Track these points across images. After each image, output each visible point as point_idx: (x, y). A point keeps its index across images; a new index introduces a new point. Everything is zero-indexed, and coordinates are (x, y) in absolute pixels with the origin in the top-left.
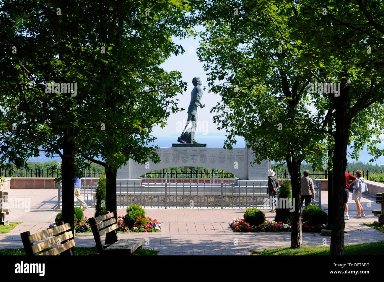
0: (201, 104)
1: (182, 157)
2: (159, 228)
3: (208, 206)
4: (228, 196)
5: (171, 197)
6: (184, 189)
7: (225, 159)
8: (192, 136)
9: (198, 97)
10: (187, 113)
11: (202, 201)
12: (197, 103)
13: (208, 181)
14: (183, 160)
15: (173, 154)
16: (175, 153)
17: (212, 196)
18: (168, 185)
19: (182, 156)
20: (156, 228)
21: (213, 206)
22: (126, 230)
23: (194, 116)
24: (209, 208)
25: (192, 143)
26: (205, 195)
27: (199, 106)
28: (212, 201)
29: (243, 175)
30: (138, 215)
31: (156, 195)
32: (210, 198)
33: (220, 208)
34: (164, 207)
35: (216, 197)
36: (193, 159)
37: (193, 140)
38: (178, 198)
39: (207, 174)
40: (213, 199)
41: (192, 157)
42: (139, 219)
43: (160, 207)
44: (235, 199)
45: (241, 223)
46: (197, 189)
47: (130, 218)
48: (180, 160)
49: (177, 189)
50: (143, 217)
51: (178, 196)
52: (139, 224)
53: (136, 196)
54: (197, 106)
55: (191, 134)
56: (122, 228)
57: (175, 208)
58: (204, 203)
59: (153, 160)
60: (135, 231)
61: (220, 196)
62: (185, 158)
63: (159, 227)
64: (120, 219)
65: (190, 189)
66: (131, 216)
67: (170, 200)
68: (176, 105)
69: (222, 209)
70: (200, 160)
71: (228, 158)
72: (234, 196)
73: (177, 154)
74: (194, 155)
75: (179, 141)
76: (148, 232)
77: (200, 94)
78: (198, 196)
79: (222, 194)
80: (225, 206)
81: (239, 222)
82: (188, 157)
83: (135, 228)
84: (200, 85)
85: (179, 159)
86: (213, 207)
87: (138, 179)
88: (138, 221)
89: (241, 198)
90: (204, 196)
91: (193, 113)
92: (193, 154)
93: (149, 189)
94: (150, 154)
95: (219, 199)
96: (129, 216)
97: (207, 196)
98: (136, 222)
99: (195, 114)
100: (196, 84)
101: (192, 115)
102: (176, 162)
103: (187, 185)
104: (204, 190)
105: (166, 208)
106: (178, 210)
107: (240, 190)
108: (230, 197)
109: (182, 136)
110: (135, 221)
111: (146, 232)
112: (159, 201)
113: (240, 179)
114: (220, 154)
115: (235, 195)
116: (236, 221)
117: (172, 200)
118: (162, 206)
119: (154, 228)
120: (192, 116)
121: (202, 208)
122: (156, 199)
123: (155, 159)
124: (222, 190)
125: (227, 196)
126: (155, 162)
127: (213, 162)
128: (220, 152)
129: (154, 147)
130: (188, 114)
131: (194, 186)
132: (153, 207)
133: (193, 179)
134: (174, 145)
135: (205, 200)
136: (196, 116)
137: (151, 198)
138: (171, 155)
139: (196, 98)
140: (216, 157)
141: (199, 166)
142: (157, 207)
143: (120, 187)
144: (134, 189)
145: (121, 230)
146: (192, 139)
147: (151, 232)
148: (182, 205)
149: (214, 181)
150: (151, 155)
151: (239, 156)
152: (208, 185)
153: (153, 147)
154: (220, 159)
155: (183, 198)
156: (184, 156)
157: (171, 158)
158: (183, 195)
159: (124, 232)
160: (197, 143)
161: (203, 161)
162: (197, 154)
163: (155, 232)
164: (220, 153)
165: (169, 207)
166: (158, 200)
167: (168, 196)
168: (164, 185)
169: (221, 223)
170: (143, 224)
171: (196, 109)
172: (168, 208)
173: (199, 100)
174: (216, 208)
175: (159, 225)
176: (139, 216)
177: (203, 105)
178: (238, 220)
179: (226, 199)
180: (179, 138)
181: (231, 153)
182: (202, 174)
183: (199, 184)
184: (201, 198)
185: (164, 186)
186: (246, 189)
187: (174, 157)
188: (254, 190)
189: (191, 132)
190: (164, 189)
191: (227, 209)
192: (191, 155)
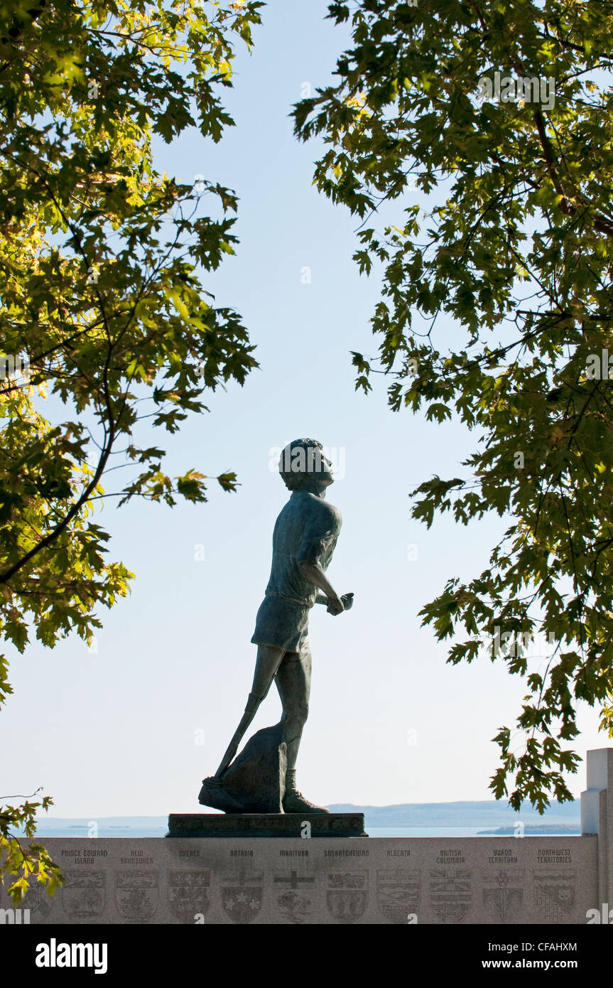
0: (330, 592)
1: (227, 893)
7: (468, 897)
8: (281, 773)
10: (253, 641)
12: (306, 588)
14: (230, 905)
15: (172, 875)
16: (186, 867)
19: (226, 884)
23: (290, 655)
25: (281, 811)
27: (320, 599)
36: (287, 901)
37: (288, 791)
41: (284, 889)
48: (217, 906)
54: (309, 604)
55: (275, 760)
62: (242, 898)
70: (328, 903)
71: (486, 894)
73: (196, 875)
74: (294, 880)
75: (207, 797)
82: (261, 890)
85: (206, 904)
92: (289, 875)
99: (297, 647)
101: (278, 650)
109: (223, 771)
114: (444, 874)
120: (280, 659)
128: (442, 861)
130: (256, 646)
134: (179, 824)
136: (303, 659)
138: (164, 882)
140: (418, 886)
146: (281, 787)
151: (549, 883)
154: (439, 898)
156: (236, 885)
157: (161, 895)
160: (309, 809)
161: (347, 910)
162: (306, 875)
164: (441, 867)
171: (304, 621)
177: (339, 596)
180: (207, 782)
181: (505, 866)
187: (182, 893)
192: (277, 880)
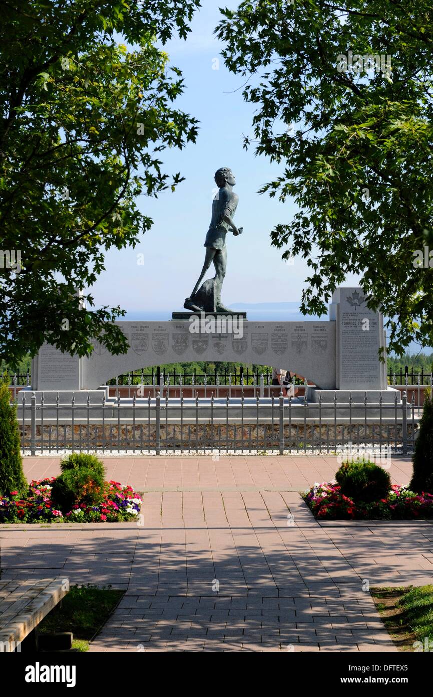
0: (234, 227)
1: (194, 342)
2: (135, 512)
3: (250, 448)
4: (294, 426)
5: (170, 429)
6: (197, 411)
7: (286, 344)
8: (215, 297)
9: (227, 212)
11: (239, 438)
12: (224, 225)
13: (249, 392)
14: (196, 347)
15: (173, 335)
16: (179, 332)
17: (260, 425)
18: (163, 402)
19: (194, 339)
20: (129, 510)
21: (262, 447)
22: (55, 517)
23: (218, 252)
24: (254, 452)
25: (215, 311)
26: (244, 423)
27: (230, 230)
28: (259, 435)
29: (325, 380)
30: (85, 479)
31: (137, 424)
32: (254, 429)
33: (276, 452)
34: (153, 452)
35: (268, 427)
36: (217, 345)
37: (218, 303)
38: (186, 430)
39: (247, 376)
40: (261, 433)
41: (216, 341)
42: (87, 490)
43: (145, 452)
44: (309, 430)
45: (332, 498)
46: (227, 411)
47: (65, 487)
48: (190, 348)
49: (181, 411)
50: (96, 483)
51: (185, 425)
52: (88, 500)
53: (94, 427)
54: (226, 232)
55: (212, 292)
56: (47, 511)
57: (178, 452)
58: (242, 441)
59: (108, 346)
60: (76, 519)
61: (276, 425)
62: (200, 344)
63: (137, 507)
64: (45, 487)
65: (212, 412)
66: (68, 482)
67: (168, 434)
68: (158, 169)
69: (281, 453)
70: (233, 346)
72: (308, 425)
73: (182, 335)
75: (187, 306)
76: (109, 520)
77: (231, 205)
78: (230, 426)
79: (281, 420)
80: (287, 446)
81: (327, 492)
82: (207, 341)
83: (78, 512)
84: (232, 185)
85: (186, 346)
86: (263, 451)
87: (99, 389)
88: (85, 494)
89: (323, 430)
90: (243, 425)
91: (218, 244)
93: (120, 412)
94: (100, 330)
95: (274, 432)
96: (63, 483)
97: (248, 425)
98: (79, 498)
99: (221, 249)
100: (222, 182)
101: (214, 249)
102: (180, 353)
103: (205, 402)
104: (242, 411)
105: (158, 454)
106: (186, 457)
107: (321, 411)
108: (300, 427)
109: (193, 295)
110: (78, 493)
111: (102, 521)
112: (144, 437)
113: (318, 388)
114: (277, 335)
115: (309, 423)
116: (319, 492)
117: (171, 435)
118: (149, 448)
119: (124, 510)
120: (214, 253)
121: (239, 452)
122: (137, 433)
123: (114, 343)
124: (280, 412)
125: (292, 425)
126: (116, 351)
127: (260, 352)
128: (276, 330)
129: (109, 310)
130: (205, 248)
131: (219, 403)
132: (130, 452)
133: (218, 386)
134: (176, 316)
135: (244, 434)
136: (223, 254)
137: (126, 431)
138: (170, 338)
139: (223, 214)
140: (267, 340)
141: (230, 361)
142: (138, 452)
143: (58, 409)
144: (88, 411)
145: (44, 518)
146: (215, 302)
147: (116, 520)
148: (194, 446)
149: (262, 393)
150: (103, 332)
152: (250, 402)
153: (106, 310)
154: (275, 344)
155: (195, 431)
156: (197, 339)
157: (169, 343)
158: (195, 423)
159: (50, 522)
160: (226, 311)
161: (240, 349)
163: (126, 520)
164: (276, 332)
165: (165, 451)
166: (142, 434)
167: (162, 427)
168: (153, 402)
169: (283, 493)
170: (98, 500)
171: (224, 238)
172: (163, 452)
173: (229, 217)
174: (269, 452)
175: (137, 501)
176: (87, 482)
177: (237, 229)
178: (325, 489)
179: (290, 432)
180: (187, 300)
181: (300, 332)
182: (236, 376)
183: (230, 398)
184: (236, 430)
185: (155, 405)
186: (335, 411)
187: (177, 342)
188: (351, 411)
189: (212, 288)
190: (153, 412)
191: (292, 454)
